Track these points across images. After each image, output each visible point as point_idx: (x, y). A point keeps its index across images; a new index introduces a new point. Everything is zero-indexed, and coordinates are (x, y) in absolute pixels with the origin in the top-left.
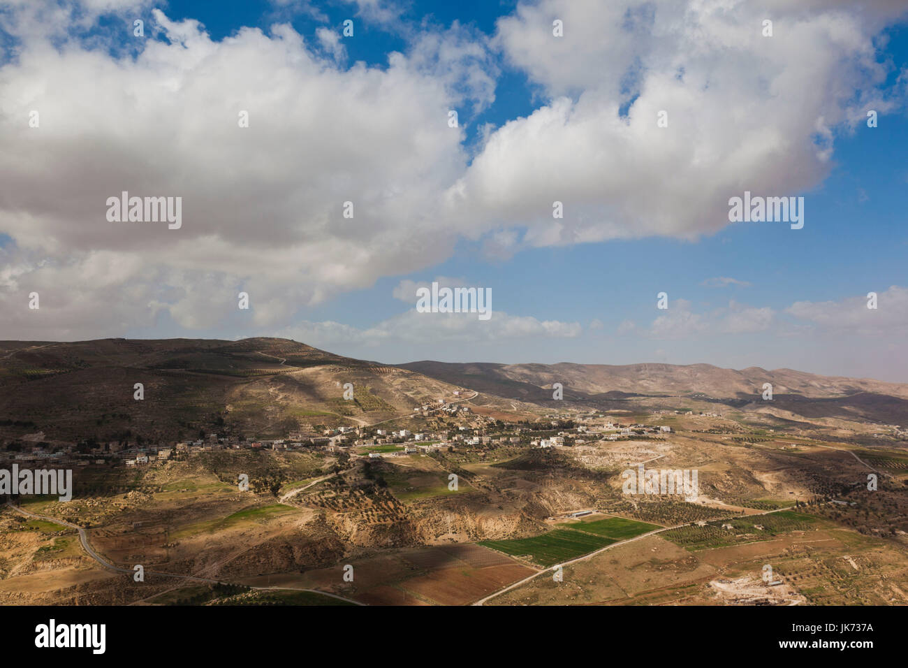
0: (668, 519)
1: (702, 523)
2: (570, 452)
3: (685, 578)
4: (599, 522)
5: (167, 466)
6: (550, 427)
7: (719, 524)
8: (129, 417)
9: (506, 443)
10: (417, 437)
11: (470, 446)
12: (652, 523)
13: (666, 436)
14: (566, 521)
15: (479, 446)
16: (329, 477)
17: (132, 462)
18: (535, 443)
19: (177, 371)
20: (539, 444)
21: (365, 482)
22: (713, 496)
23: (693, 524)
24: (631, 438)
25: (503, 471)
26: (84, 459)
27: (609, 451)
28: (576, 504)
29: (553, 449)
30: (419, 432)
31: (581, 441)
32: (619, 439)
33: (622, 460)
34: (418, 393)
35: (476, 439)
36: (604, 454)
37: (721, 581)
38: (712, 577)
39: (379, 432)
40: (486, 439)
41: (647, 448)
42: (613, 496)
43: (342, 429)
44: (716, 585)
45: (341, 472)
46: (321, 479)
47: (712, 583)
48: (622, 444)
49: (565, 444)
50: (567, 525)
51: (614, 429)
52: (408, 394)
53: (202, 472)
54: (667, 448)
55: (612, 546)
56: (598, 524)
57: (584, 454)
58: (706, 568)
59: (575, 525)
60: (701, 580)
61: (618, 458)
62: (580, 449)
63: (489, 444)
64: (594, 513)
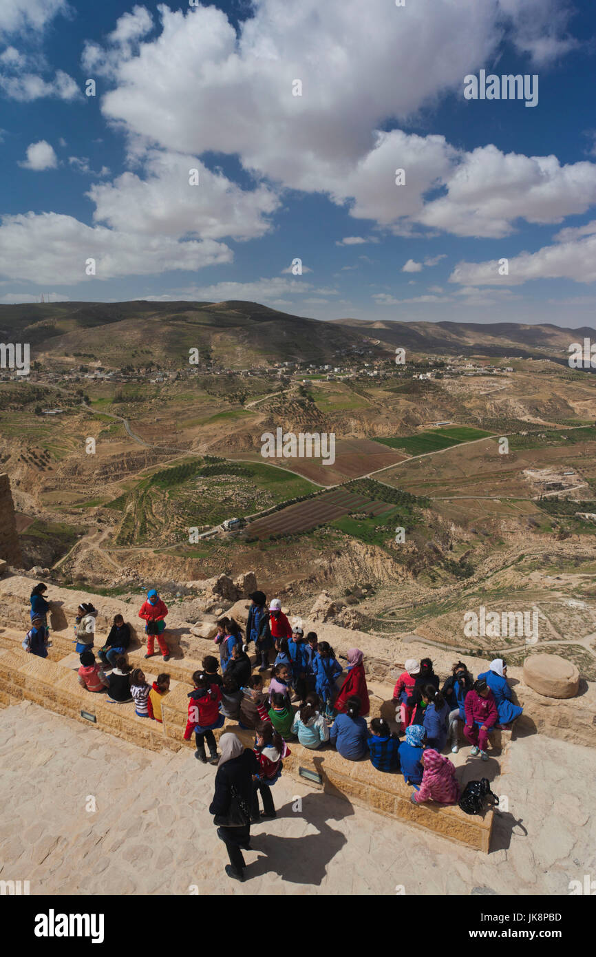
0: (501, 429)
1: (524, 433)
2: (439, 383)
3: (505, 467)
4: (454, 430)
5: (175, 384)
6: (428, 366)
7: (536, 434)
8: (151, 353)
9: (396, 376)
10: (336, 370)
11: (371, 377)
12: (490, 432)
13: (509, 374)
14: (431, 428)
15: (377, 377)
16: (277, 394)
17: (154, 381)
18: (416, 376)
19: (180, 322)
20: (418, 377)
21: (300, 398)
22: (536, 416)
23: (518, 433)
24: (484, 375)
25: (391, 394)
26: (125, 378)
27: (466, 383)
28: (439, 417)
29: (427, 381)
30: (337, 367)
31: (447, 376)
32: (475, 375)
33: (475, 390)
34: (339, 340)
35: (375, 372)
36: (463, 385)
37: (532, 470)
38: (525, 468)
39: (311, 366)
40: (382, 372)
41: (494, 382)
42: (465, 413)
43: (287, 364)
44: (528, 473)
45: (285, 391)
46: (272, 395)
47: (524, 471)
48: (477, 379)
49: (436, 378)
50: (432, 430)
51: (473, 368)
52: (332, 340)
53: (196, 389)
54: (508, 382)
55: (460, 445)
56: (452, 430)
57: (449, 384)
58: (523, 462)
59: (437, 431)
60: (517, 469)
61: (472, 388)
62: (447, 381)
63: (383, 376)
64: (451, 424)
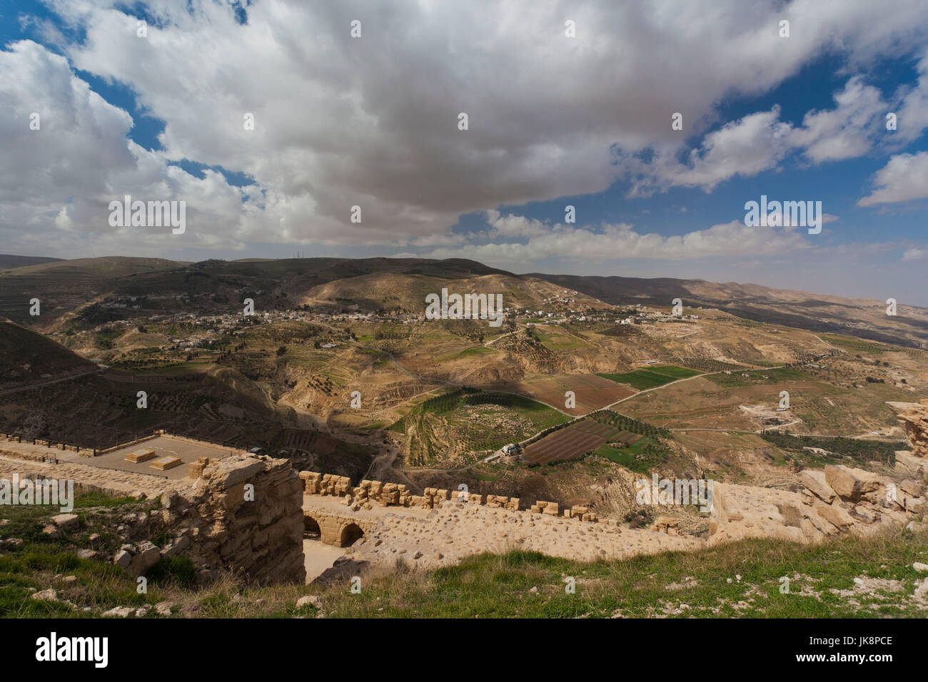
0: (707, 368)
1: (728, 372)
2: (639, 327)
3: (724, 402)
4: (663, 368)
5: (424, 325)
7: (740, 373)
8: (398, 299)
9: (602, 321)
10: (549, 315)
11: (581, 322)
12: (698, 370)
13: (696, 321)
14: (643, 366)
15: (586, 321)
17: (405, 322)
18: (618, 321)
20: (620, 322)
21: (528, 338)
22: (730, 357)
23: (723, 373)
24: (675, 321)
25: (604, 336)
26: (382, 319)
27: (663, 328)
28: (647, 357)
29: (628, 326)
30: (551, 313)
31: (645, 322)
32: (668, 322)
33: (671, 333)
34: (544, 291)
35: (583, 318)
36: (660, 330)
37: (746, 406)
38: (740, 403)
39: (527, 311)
40: (590, 318)
41: (686, 327)
42: (668, 354)
43: (508, 309)
44: (743, 408)
45: (514, 333)
46: (504, 335)
47: (740, 407)
48: (671, 325)
49: (635, 323)
50: (644, 368)
51: (661, 315)
52: (540, 291)
54: (699, 328)
55: (676, 382)
57: (647, 329)
58: (736, 398)
59: (649, 368)
60: (733, 404)
61: (668, 332)
62: (646, 326)
63: (592, 321)
64: (658, 362)
